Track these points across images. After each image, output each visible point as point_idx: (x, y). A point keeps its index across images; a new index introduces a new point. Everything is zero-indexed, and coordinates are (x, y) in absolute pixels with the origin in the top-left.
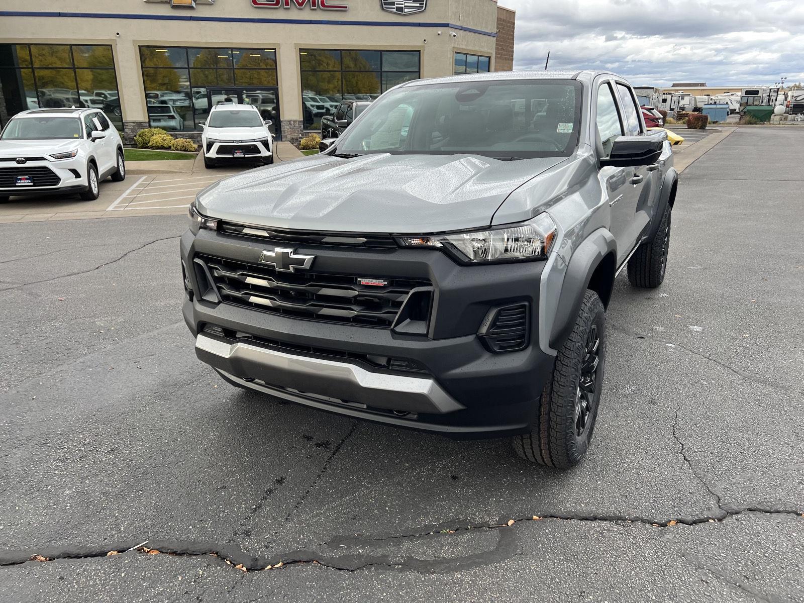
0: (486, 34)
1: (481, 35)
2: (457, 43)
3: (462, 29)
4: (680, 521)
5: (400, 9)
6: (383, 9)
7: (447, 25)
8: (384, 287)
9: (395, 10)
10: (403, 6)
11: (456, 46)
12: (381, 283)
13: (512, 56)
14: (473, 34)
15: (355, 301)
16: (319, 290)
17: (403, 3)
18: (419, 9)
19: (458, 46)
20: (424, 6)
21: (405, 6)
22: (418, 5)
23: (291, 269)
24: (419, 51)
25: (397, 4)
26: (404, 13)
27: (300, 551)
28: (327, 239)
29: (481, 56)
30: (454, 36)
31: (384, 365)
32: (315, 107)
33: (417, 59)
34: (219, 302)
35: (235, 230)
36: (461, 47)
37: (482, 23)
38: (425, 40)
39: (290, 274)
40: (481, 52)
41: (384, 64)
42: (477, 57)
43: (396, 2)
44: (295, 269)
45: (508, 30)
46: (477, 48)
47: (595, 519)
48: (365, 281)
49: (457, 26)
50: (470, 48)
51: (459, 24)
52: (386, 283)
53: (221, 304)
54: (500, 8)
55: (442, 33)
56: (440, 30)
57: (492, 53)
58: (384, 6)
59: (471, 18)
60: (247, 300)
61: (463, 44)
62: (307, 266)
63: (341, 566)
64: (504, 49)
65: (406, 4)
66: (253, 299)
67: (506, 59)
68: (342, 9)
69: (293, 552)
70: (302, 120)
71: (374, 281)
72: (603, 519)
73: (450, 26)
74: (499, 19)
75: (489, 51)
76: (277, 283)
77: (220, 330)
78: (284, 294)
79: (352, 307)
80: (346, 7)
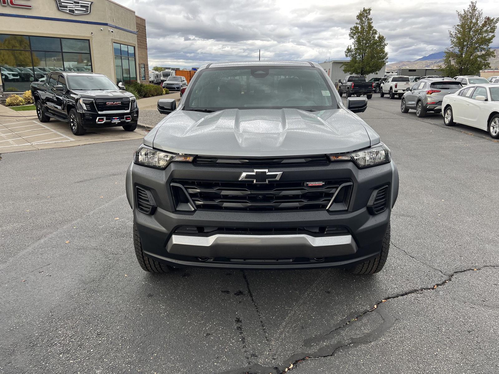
0: (131, 32)
1: (128, 33)
2: (114, 36)
3: (116, 28)
4: (438, 285)
5: (72, 11)
6: (59, 9)
7: (106, 24)
8: (323, 185)
9: (68, 11)
10: (74, 9)
11: (113, 38)
12: (321, 183)
13: (146, 46)
14: (123, 31)
15: (304, 196)
16: (280, 193)
17: (74, 7)
18: (85, 12)
19: (115, 39)
20: (89, 10)
21: (75, 9)
22: (85, 9)
23: (267, 182)
24: (89, 40)
25: (69, 7)
26: (75, 14)
27: (294, 355)
28: (285, 161)
29: (129, 45)
30: (112, 32)
31: (318, 232)
32: (11, 75)
33: (87, 45)
34: (195, 211)
35: (211, 161)
36: (116, 39)
37: (128, 25)
38: (92, 33)
39: (266, 184)
40: (129, 43)
41: (63, 47)
42: (127, 46)
43: (68, 6)
44: (269, 181)
45: (143, 31)
46: (126, 41)
47: (406, 294)
48: (311, 184)
49: (112, 25)
50: (122, 40)
51: (113, 24)
52: (324, 183)
53: (197, 211)
54: (137, 17)
55: (103, 29)
56: (102, 27)
57: (135, 44)
58: (60, 8)
59: (120, 21)
60: (221, 205)
61: (117, 37)
62: (278, 178)
63: (324, 355)
64: (141, 42)
65: (76, 8)
66: (225, 205)
67: (143, 48)
68: (28, 7)
69: (292, 356)
70: (2, 85)
71: (317, 183)
72: (409, 293)
73: (108, 25)
74: (137, 23)
75: (134, 42)
76: (250, 192)
77: (196, 229)
78: (252, 198)
79: (302, 200)
80: (31, 7)
